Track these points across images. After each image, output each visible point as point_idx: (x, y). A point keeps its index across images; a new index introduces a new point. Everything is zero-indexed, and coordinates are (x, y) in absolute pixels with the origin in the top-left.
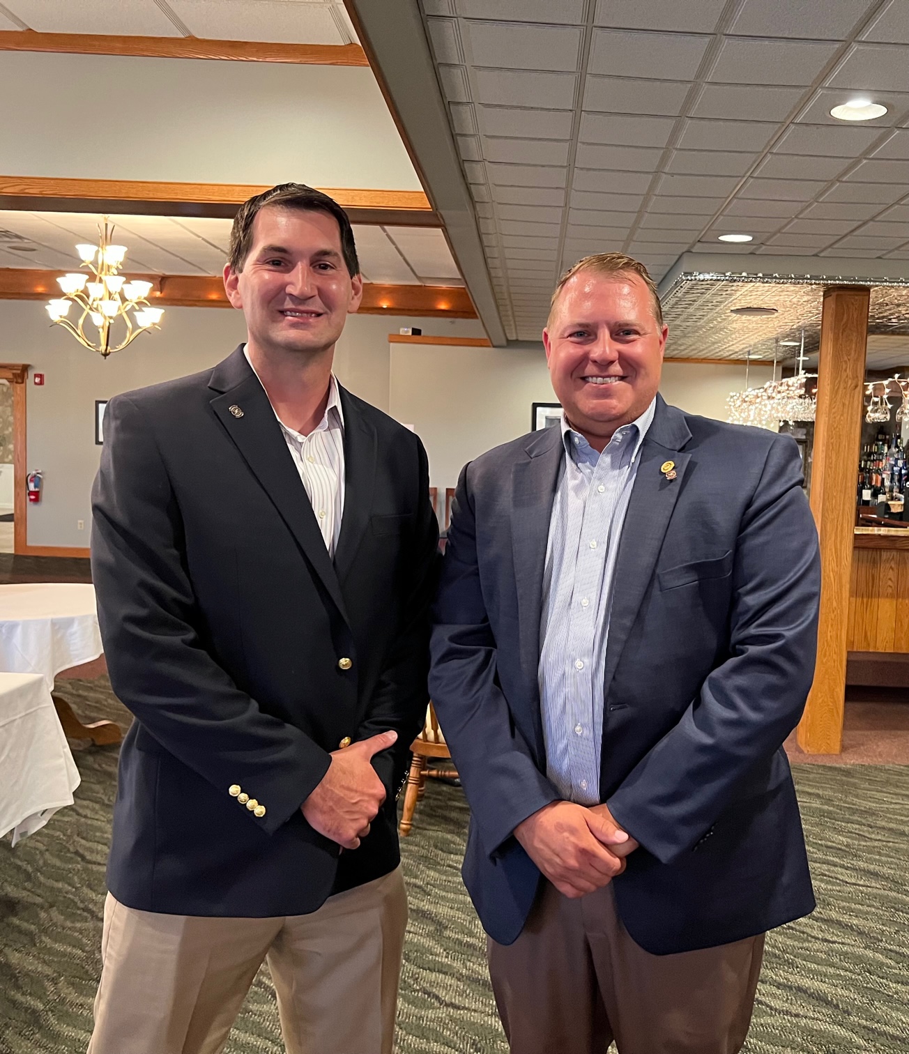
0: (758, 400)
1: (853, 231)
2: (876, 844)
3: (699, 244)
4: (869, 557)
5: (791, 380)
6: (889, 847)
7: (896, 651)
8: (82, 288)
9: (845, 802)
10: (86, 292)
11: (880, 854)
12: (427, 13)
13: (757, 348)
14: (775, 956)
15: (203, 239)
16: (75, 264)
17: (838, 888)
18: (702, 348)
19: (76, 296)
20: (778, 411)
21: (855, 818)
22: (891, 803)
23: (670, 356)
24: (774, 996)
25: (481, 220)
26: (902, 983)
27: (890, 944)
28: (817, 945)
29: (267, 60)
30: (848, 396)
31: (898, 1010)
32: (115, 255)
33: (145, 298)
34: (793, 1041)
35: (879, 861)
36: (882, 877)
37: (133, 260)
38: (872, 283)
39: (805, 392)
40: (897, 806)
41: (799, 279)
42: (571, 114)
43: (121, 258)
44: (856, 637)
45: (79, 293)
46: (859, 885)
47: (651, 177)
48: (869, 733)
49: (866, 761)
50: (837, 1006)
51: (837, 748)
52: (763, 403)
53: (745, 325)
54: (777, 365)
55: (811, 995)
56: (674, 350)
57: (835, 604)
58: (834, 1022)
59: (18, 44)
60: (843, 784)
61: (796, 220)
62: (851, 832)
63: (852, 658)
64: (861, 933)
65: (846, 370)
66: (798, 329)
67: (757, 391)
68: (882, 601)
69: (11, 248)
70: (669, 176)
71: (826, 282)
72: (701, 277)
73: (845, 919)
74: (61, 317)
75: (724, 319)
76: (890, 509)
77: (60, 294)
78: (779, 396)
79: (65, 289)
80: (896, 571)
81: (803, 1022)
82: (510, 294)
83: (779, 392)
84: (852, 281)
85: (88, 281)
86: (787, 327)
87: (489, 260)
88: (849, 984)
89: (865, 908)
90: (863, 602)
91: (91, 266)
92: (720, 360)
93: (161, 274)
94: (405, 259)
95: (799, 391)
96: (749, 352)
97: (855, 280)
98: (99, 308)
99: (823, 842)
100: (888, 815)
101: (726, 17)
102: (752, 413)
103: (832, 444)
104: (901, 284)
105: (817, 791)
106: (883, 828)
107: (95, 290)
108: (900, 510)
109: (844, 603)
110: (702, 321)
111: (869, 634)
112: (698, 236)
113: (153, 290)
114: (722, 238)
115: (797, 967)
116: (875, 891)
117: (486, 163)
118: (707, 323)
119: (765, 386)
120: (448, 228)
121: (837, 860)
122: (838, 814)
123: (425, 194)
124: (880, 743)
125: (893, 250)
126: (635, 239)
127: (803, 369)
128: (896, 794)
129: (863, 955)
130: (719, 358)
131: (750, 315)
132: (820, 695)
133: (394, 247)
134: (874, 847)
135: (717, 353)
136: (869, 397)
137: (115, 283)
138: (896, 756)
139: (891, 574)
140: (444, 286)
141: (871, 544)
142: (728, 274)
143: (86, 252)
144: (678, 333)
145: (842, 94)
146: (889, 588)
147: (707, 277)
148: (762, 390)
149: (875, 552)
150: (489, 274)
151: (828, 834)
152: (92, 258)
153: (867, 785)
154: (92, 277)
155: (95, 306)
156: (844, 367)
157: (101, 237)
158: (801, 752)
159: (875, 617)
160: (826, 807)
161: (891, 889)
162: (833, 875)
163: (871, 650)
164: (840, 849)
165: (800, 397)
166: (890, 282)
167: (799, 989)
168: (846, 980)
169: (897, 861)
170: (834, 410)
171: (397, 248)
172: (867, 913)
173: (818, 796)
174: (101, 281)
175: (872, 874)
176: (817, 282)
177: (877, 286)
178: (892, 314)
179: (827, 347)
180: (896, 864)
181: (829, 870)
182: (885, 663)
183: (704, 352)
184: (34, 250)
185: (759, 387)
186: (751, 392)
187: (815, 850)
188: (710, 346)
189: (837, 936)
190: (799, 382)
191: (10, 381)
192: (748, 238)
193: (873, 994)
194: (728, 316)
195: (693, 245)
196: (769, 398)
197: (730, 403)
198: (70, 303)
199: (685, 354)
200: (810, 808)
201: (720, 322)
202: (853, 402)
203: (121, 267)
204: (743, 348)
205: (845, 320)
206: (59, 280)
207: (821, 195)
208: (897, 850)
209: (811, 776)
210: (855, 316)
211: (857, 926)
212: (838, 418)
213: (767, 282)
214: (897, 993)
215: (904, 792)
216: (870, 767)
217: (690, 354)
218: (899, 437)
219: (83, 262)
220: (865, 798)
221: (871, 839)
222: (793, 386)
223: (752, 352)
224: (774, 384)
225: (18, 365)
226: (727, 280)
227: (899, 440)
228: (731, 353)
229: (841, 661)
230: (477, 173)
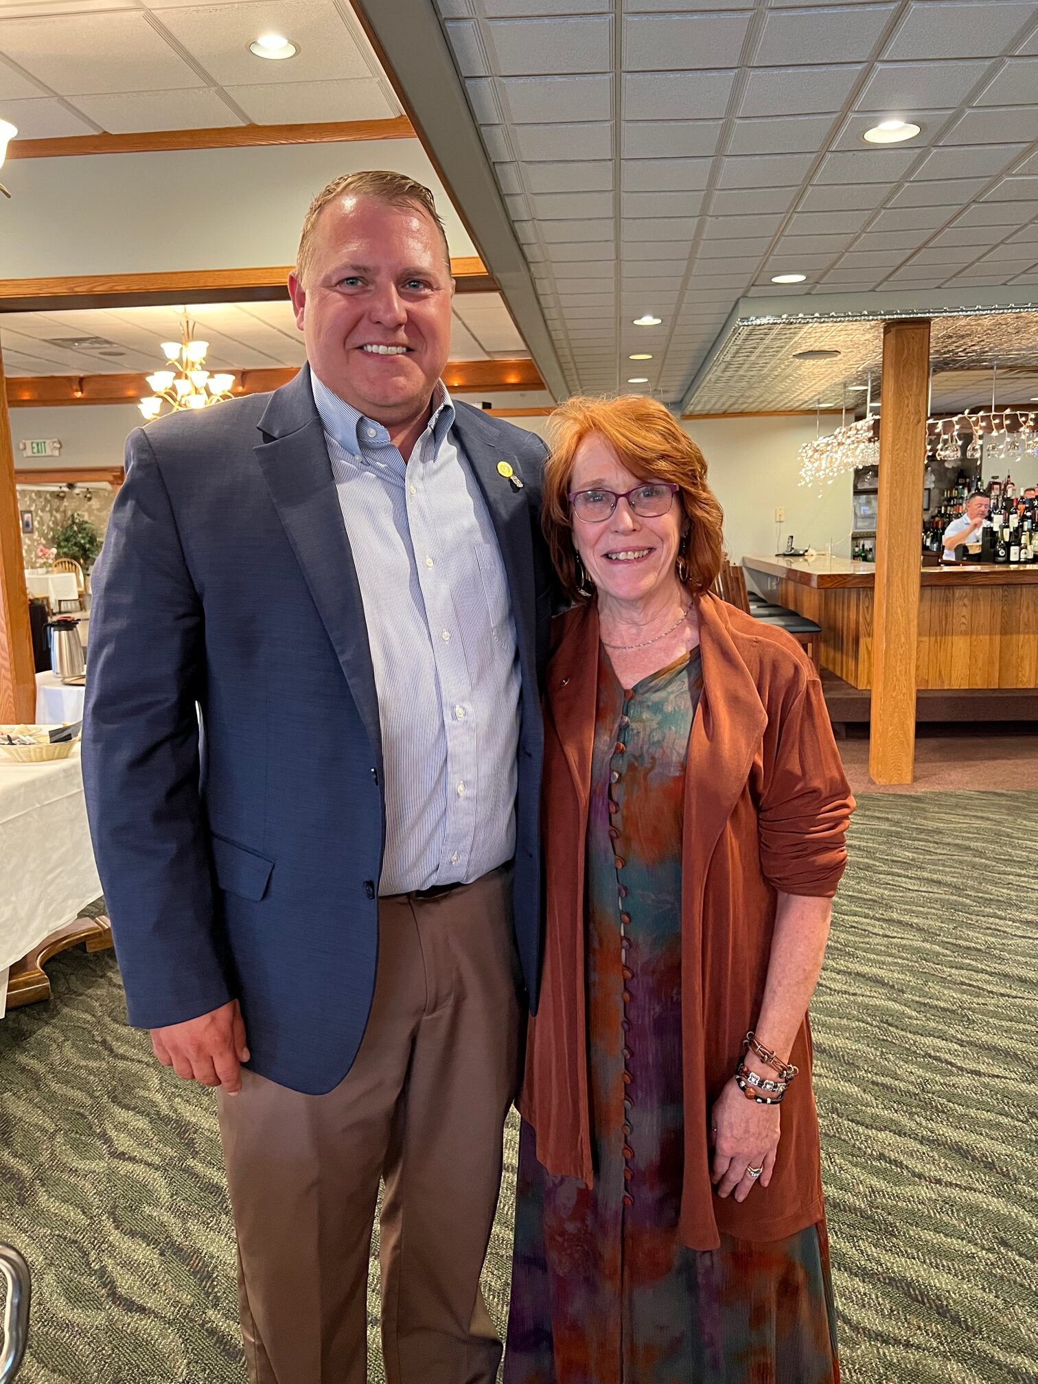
0: (829, 448)
1: (907, 260)
2: (941, 857)
3: (753, 288)
4: (942, 595)
5: (860, 424)
6: (953, 860)
7: (971, 687)
8: (170, 385)
9: (913, 824)
10: (174, 388)
11: (944, 865)
12: (464, 75)
13: (826, 395)
14: (837, 949)
15: (279, 330)
16: (160, 362)
17: (901, 894)
18: (770, 399)
19: (165, 393)
20: (847, 456)
21: (922, 836)
22: (959, 823)
23: (739, 411)
24: (834, 980)
25: (536, 280)
26: (956, 968)
27: (947, 938)
28: (878, 940)
29: (324, 140)
30: (911, 432)
31: (950, 988)
32: (197, 351)
33: (229, 391)
34: (849, 1014)
35: (943, 871)
36: (944, 884)
37: (215, 357)
38: (931, 315)
39: (874, 434)
40: (964, 825)
41: (857, 316)
42: (611, 163)
43: (203, 353)
44: (930, 676)
45: (168, 391)
46: (922, 891)
47: (696, 220)
48: (941, 764)
49: (938, 788)
50: (893, 987)
51: (908, 778)
52: (834, 451)
53: (810, 370)
54: (846, 413)
55: (869, 979)
56: (742, 404)
57: (903, 639)
58: (889, 999)
59: (95, 148)
60: (912, 809)
61: (847, 254)
62: (917, 848)
63: (921, 695)
64: (920, 930)
65: (907, 406)
66: (865, 371)
67: (828, 439)
68: (955, 638)
69: (101, 353)
70: (714, 219)
71: (883, 317)
72: (758, 322)
73: (906, 918)
74: (154, 414)
75: (788, 366)
76: (968, 551)
77: (149, 392)
78: (849, 441)
79: (154, 389)
80: (969, 607)
81: (860, 999)
82: (573, 356)
83: (849, 437)
84: (910, 314)
85: (175, 378)
86: (853, 370)
87: (549, 322)
88: (903, 969)
89: (926, 910)
90: (936, 641)
91: (176, 364)
92: (790, 411)
93: (241, 369)
94: (473, 335)
95: (867, 434)
96: (819, 400)
97: (913, 313)
98: (187, 404)
99: (889, 858)
100: (955, 834)
101: (746, 51)
102: (823, 462)
103: (896, 480)
104: (961, 313)
105: (887, 816)
106: (949, 844)
107: (183, 386)
108: (978, 551)
109: (912, 638)
110: (766, 369)
111: (943, 672)
112: (751, 279)
113: (235, 384)
114: (775, 280)
115: (857, 957)
116: (937, 895)
117: (536, 221)
118: (771, 371)
119: (836, 433)
120: (505, 291)
121: (902, 872)
122: (905, 833)
123: (480, 259)
124: (951, 773)
125: (951, 278)
126: (688, 288)
127: (871, 412)
128: (964, 816)
129: (920, 947)
130: (790, 409)
131: (814, 359)
132: (890, 729)
133: (460, 322)
134: (939, 860)
135: (786, 404)
136: (939, 435)
137: (199, 377)
138: (967, 783)
139: (965, 611)
140: (512, 359)
141: (944, 582)
142: (784, 316)
143: (171, 350)
144: (744, 384)
145: (873, 116)
146: (963, 626)
147: (764, 321)
148: (832, 437)
149: (949, 589)
150: (550, 336)
151: (896, 850)
152: (177, 356)
153: (936, 809)
154: (179, 375)
155: (183, 402)
156: (906, 402)
157: (183, 334)
158: (873, 783)
159: (949, 655)
160: (894, 828)
161: (952, 894)
162: (897, 884)
163: (946, 688)
164: (905, 863)
165: (870, 440)
166: (949, 312)
167: (858, 974)
168: (903, 967)
169: (961, 871)
170: (897, 447)
171: (463, 323)
172: (928, 913)
173: (887, 819)
174: (187, 378)
175: (935, 882)
176: (875, 318)
177: (937, 317)
178: (958, 347)
179: (889, 388)
180: (959, 873)
181: (893, 880)
182: (959, 698)
183: (774, 403)
184: (122, 354)
185: (830, 434)
186: (821, 441)
187: (881, 864)
188: (778, 397)
189: (898, 932)
190: (867, 425)
191: (111, 483)
192: (801, 278)
193: (928, 976)
194: (792, 362)
195: (747, 291)
196: (839, 444)
197: (803, 454)
198: (161, 400)
199: (753, 407)
200: (878, 829)
201: (784, 369)
202: (916, 437)
203: (204, 362)
204: (813, 397)
205: (905, 355)
206: (149, 379)
207: (869, 224)
208: (961, 862)
209: (881, 803)
210: (916, 350)
211: (916, 924)
212: (901, 454)
213: (824, 322)
214: (950, 976)
215: (972, 814)
216: (941, 793)
217: (760, 407)
218: (980, 479)
219: (170, 360)
220: (933, 819)
221: (936, 853)
222: (861, 429)
223: (822, 400)
224: (844, 430)
225: (116, 468)
226: (784, 323)
227: (979, 483)
228: (801, 402)
229: (911, 694)
230: (527, 232)
